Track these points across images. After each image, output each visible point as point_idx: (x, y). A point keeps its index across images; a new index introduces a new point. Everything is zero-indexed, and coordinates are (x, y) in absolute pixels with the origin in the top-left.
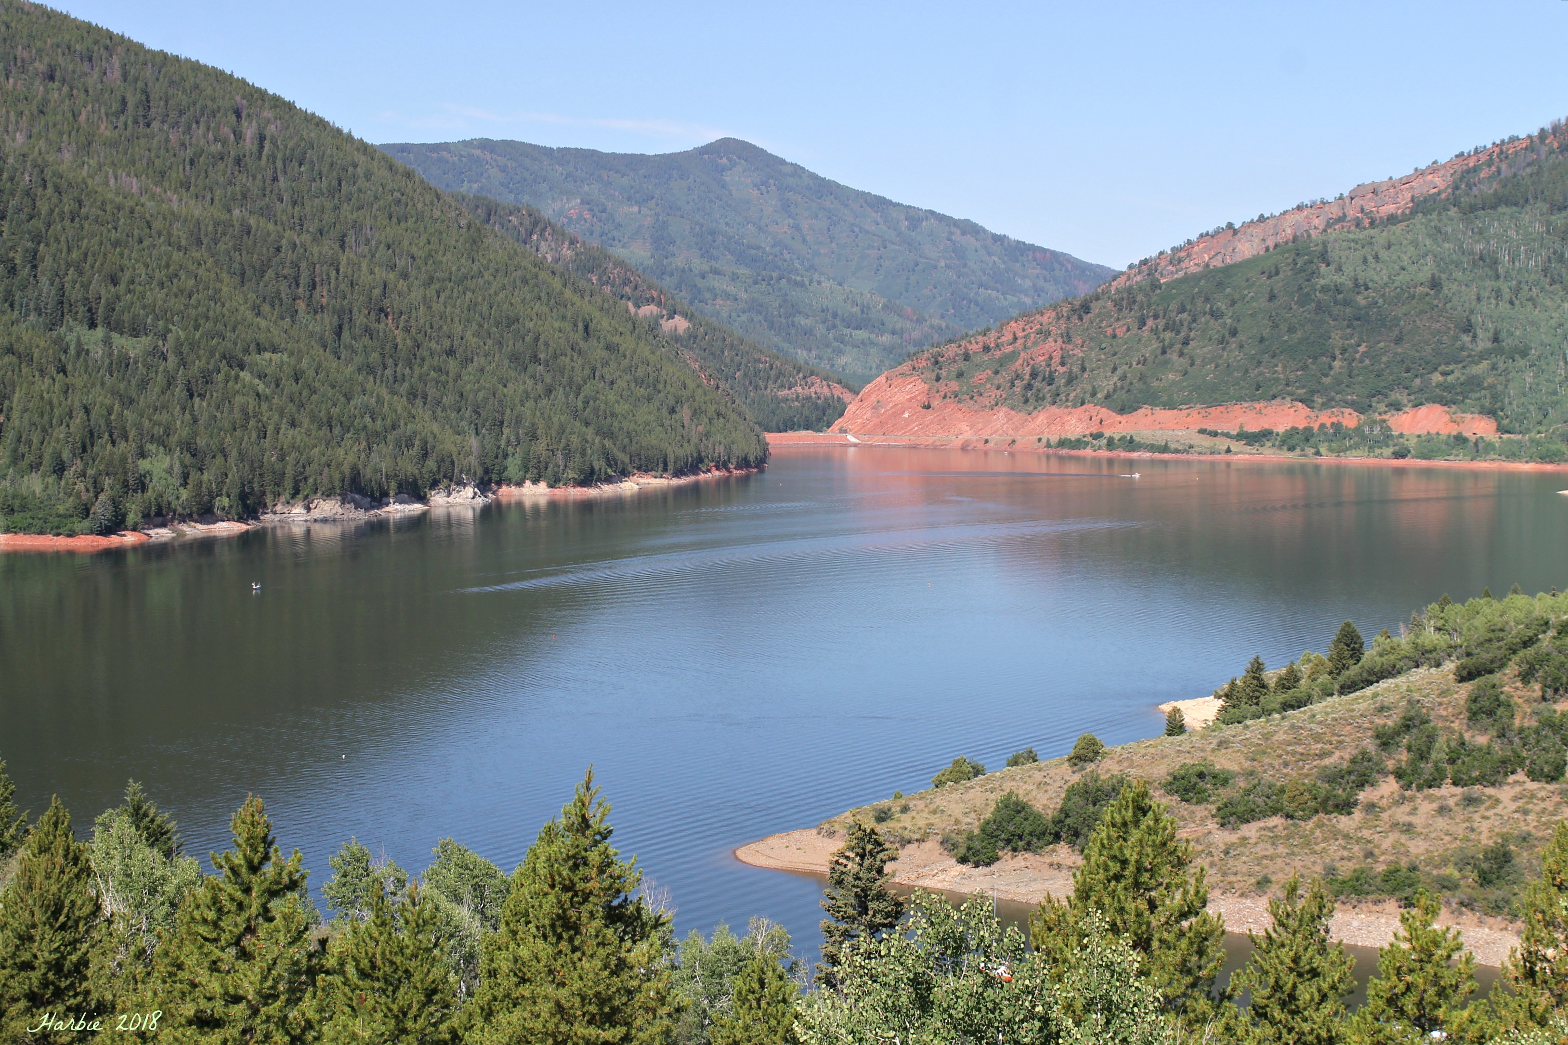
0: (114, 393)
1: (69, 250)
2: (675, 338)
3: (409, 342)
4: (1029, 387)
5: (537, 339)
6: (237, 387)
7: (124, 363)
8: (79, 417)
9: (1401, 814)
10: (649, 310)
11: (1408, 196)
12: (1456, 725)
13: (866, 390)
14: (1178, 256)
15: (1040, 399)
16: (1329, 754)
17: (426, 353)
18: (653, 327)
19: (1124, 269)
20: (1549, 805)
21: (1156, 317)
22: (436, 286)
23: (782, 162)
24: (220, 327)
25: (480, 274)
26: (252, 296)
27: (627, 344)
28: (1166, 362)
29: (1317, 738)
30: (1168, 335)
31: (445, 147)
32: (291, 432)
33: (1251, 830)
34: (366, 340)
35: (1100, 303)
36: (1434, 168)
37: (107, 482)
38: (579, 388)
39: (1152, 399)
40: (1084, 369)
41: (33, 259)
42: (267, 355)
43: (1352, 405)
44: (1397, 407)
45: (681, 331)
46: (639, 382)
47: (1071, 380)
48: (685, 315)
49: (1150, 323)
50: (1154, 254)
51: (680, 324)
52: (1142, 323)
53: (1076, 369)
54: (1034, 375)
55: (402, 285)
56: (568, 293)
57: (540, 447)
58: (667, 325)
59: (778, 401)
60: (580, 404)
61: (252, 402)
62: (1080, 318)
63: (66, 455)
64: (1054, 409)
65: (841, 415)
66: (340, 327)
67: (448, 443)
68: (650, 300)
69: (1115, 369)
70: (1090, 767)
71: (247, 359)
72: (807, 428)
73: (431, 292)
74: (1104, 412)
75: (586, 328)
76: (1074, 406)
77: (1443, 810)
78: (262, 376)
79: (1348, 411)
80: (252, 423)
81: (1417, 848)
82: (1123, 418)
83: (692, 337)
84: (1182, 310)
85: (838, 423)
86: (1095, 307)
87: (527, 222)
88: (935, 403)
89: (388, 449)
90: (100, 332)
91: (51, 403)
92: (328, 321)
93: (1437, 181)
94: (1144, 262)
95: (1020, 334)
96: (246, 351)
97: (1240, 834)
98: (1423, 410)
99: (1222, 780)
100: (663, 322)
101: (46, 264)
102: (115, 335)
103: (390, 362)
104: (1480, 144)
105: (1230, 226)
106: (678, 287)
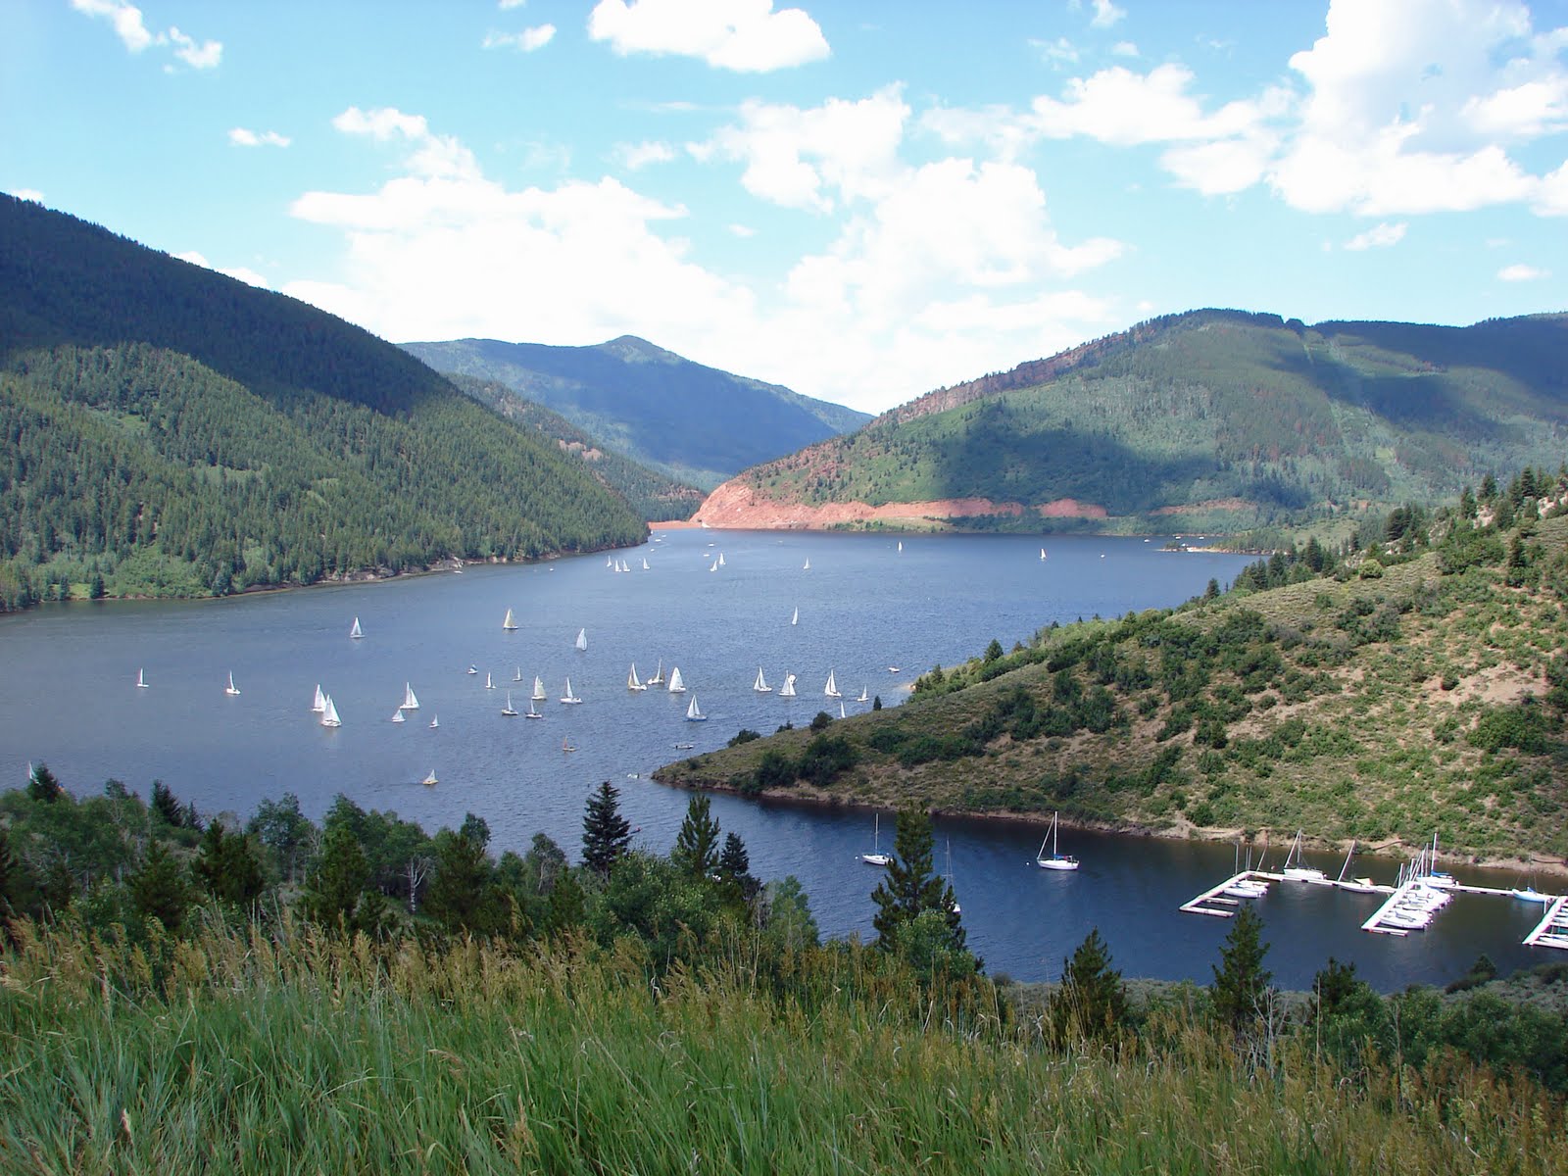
0: (228, 507)
1: (199, 416)
2: (591, 462)
3: (416, 469)
4: (817, 491)
5: (498, 467)
6: (306, 501)
7: (234, 486)
8: (205, 524)
9: (1012, 755)
10: (575, 446)
11: (1052, 369)
12: (1046, 700)
13: (713, 495)
14: (909, 408)
15: (824, 499)
16: (969, 720)
17: (428, 477)
18: (577, 455)
19: (878, 415)
20: (1100, 747)
21: (896, 446)
22: (434, 433)
23: (662, 350)
24: (295, 463)
25: (462, 425)
26: (315, 442)
27: (558, 468)
28: (903, 474)
29: (963, 710)
30: (904, 458)
31: (446, 343)
32: (340, 529)
33: (921, 769)
34: (389, 469)
35: (861, 437)
36: (1068, 353)
37: (223, 564)
38: (526, 497)
39: (895, 498)
40: (851, 479)
41: (175, 423)
42: (325, 480)
43: (1019, 500)
44: (1046, 501)
45: (596, 458)
46: (566, 492)
47: (843, 486)
48: (598, 448)
49: (893, 449)
50: (897, 406)
51: (596, 454)
52: (887, 451)
53: (846, 480)
54: (820, 484)
55: (412, 434)
56: (519, 436)
57: (502, 534)
58: (587, 455)
59: (658, 502)
60: (526, 507)
61: (315, 511)
62: (849, 448)
63: (195, 547)
64: (832, 505)
65: (698, 510)
66: (373, 463)
67: (443, 535)
68: (575, 440)
69: (870, 479)
70: (823, 732)
71: (311, 483)
72: (677, 519)
73: (431, 437)
74: (864, 507)
75: (531, 458)
76: (846, 503)
77: (1037, 753)
78: (322, 494)
79: (1014, 504)
80: (315, 525)
81: (1021, 776)
82: (876, 511)
83: (603, 462)
84: (912, 441)
85: (696, 516)
86: (858, 440)
87: (496, 391)
88: (757, 503)
89: (403, 538)
90: (219, 467)
91: (186, 513)
92: (364, 458)
93: (1071, 360)
94: (890, 412)
95: (811, 458)
96: (312, 479)
97: (915, 771)
98: (1062, 502)
99: (902, 739)
100: (584, 453)
101: (183, 427)
102: (228, 470)
103: (404, 483)
104: (1095, 337)
105: (943, 388)
106: (596, 431)
